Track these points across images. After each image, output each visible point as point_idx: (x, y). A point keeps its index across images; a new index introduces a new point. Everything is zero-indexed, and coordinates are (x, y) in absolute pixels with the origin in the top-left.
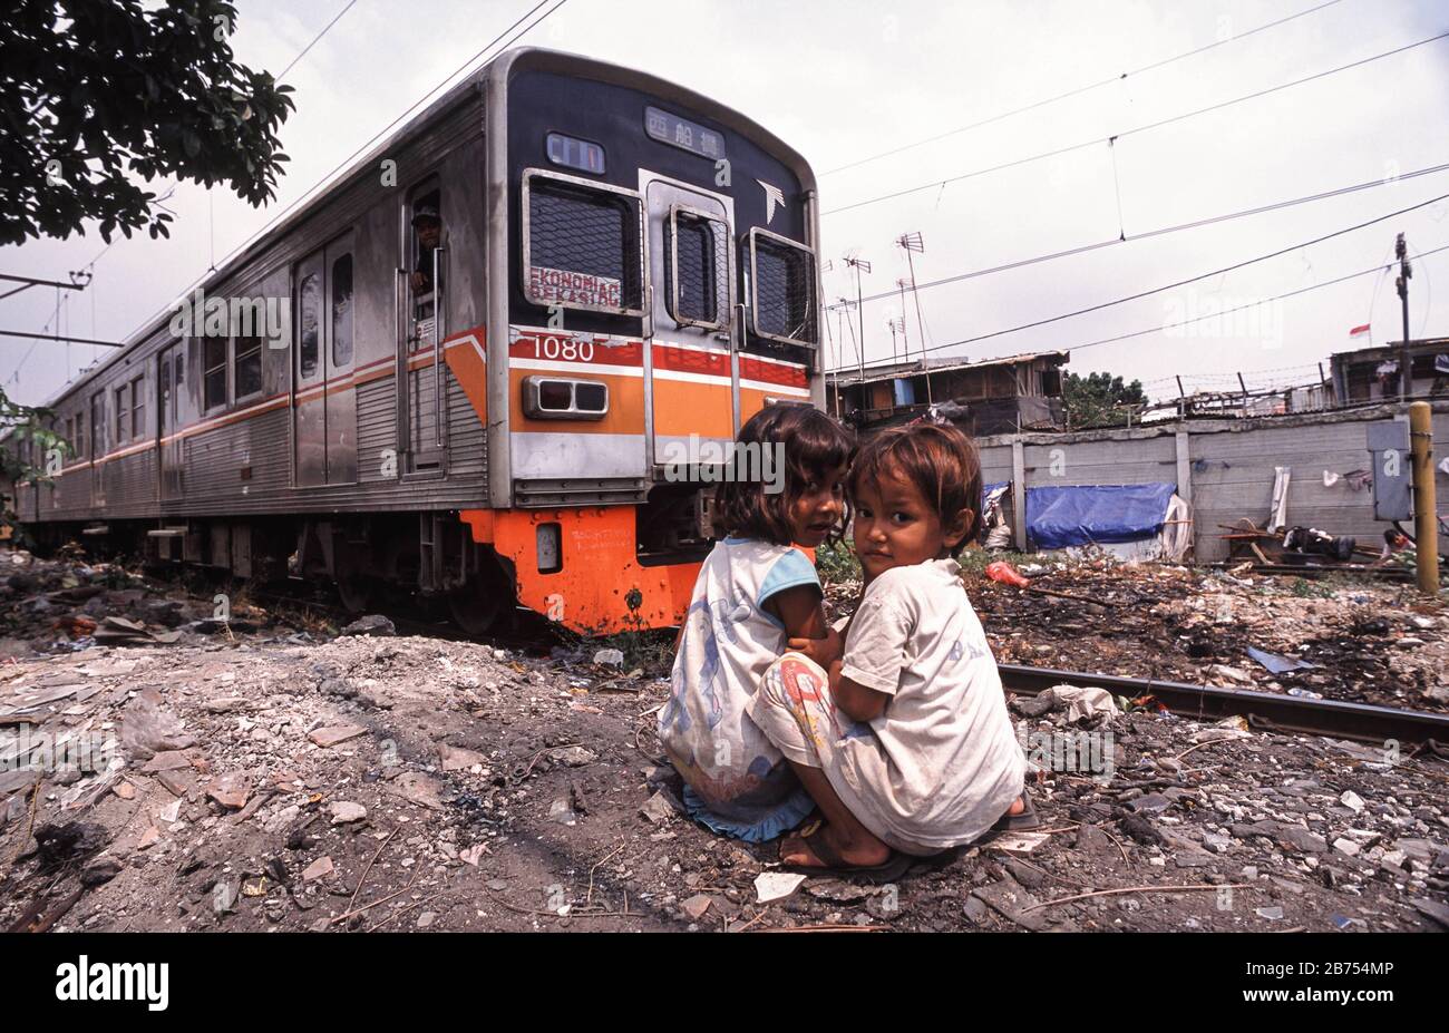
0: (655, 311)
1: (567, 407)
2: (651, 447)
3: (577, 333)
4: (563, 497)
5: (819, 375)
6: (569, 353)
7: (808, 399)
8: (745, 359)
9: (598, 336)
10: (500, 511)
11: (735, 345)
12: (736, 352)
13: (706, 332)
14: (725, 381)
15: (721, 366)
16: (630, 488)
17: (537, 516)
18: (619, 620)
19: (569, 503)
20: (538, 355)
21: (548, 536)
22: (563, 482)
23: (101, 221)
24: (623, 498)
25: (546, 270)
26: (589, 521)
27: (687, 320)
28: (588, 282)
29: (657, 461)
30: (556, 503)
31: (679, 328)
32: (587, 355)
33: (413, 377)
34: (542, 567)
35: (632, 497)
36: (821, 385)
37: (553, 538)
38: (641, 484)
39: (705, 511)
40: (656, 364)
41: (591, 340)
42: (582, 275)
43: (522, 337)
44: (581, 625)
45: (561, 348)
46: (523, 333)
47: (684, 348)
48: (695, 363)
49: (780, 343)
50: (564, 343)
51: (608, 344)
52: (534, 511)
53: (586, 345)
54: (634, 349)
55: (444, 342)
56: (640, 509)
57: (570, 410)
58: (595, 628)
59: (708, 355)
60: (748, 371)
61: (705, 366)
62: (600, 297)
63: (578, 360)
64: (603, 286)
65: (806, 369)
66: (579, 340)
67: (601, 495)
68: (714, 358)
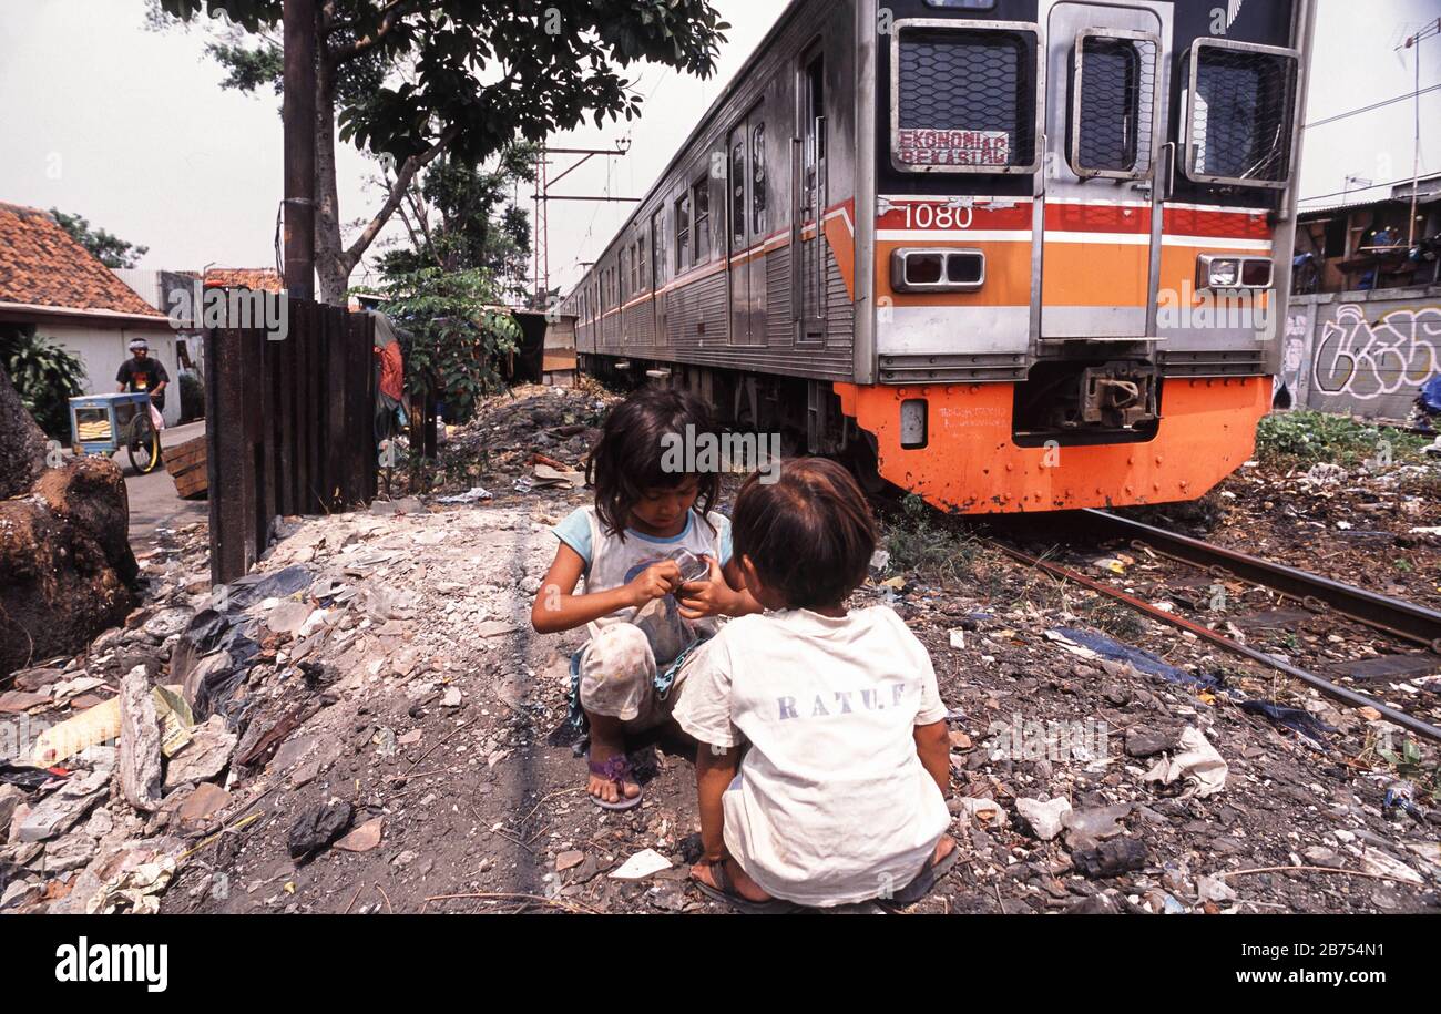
0: (1051, 165)
1: (937, 280)
2: (1037, 319)
3: (953, 198)
4: (931, 373)
5: (1287, 222)
6: (944, 220)
7: (1268, 253)
8: (1172, 210)
9: (979, 199)
10: (862, 387)
11: (1160, 192)
12: (1161, 202)
13: (1119, 183)
14: (1142, 239)
15: (1139, 221)
16: (1009, 363)
17: (902, 392)
18: (988, 500)
19: (938, 379)
20: (908, 225)
21: (916, 411)
22: (931, 358)
23: (594, 110)
24: (1000, 375)
25: (919, 131)
26: (960, 398)
27: (1090, 172)
28: (968, 139)
29: (1043, 335)
30: (924, 380)
31: (1082, 180)
32: (964, 220)
33: (807, 247)
34: (907, 442)
35: (1010, 374)
36: (1291, 234)
37: (920, 413)
38: (1022, 361)
39: (1092, 392)
40: (1049, 224)
41: (970, 204)
42: (962, 132)
43: (892, 208)
44: (945, 503)
45: (935, 215)
46: (892, 203)
47: (1088, 203)
48: (1103, 220)
49: (1226, 186)
50: (938, 210)
51: (990, 208)
52: (899, 387)
53: (964, 210)
54: (1021, 210)
55: (825, 213)
56: (1019, 387)
57: (940, 283)
58: (961, 506)
59: (1120, 209)
60: (1174, 224)
61: (1114, 223)
62: (983, 155)
63: (954, 227)
64: (986, 141)
65: (1268, 214)
66: (956, 205)
67: (973, 372)
68: (1127, 212)
